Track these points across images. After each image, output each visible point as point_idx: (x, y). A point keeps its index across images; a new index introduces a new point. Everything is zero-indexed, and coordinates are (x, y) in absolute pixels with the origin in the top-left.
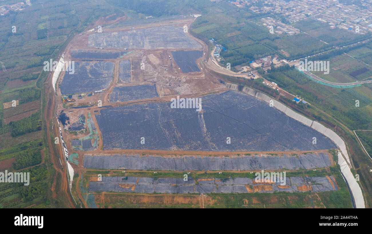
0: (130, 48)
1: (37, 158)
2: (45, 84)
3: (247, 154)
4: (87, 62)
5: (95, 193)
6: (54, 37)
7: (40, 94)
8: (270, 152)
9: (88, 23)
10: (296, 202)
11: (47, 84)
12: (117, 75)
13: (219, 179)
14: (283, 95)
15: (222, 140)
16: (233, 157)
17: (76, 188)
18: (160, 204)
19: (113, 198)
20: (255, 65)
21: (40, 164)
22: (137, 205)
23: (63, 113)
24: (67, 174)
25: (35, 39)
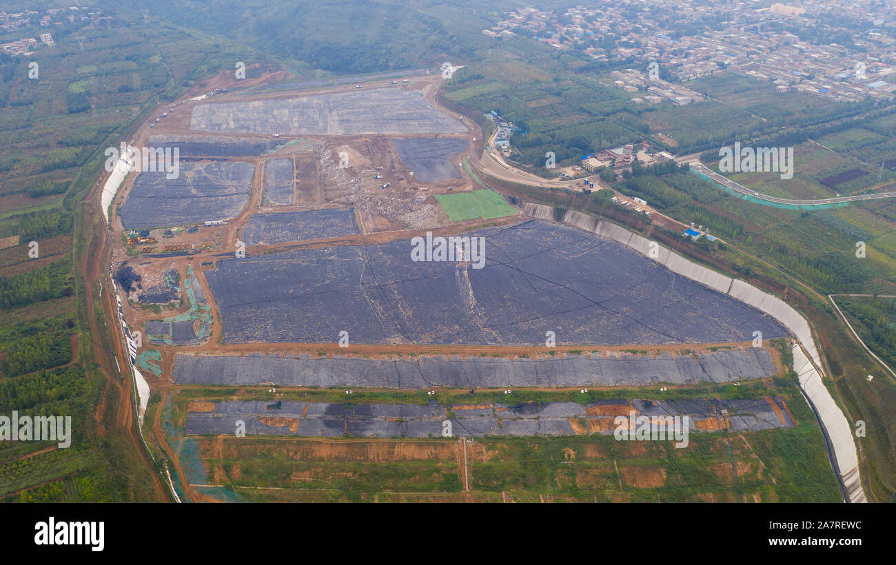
0: (293, 132)
1: (62, 350)
2: (83, 204)
3: (574, 352)
4: (187, 163)
5: (200, 437)
6: (107, 110)
7: (72, 223)
8: (630, 348)
9: (192, 82)
10: (691, 453)
11: (90, 205)
12: (259, 189)
13: (505, 407)
14: (660, 224)
15: (512, 324)
16: (538, 357)
17: (155, 425)
18: (360, 461)
19: (245, 448)
20: (593, 163)
21: (67, 365)
22: (302, 462)
23: (126, 266)
24: (132, 395)
25: (61, 112)
